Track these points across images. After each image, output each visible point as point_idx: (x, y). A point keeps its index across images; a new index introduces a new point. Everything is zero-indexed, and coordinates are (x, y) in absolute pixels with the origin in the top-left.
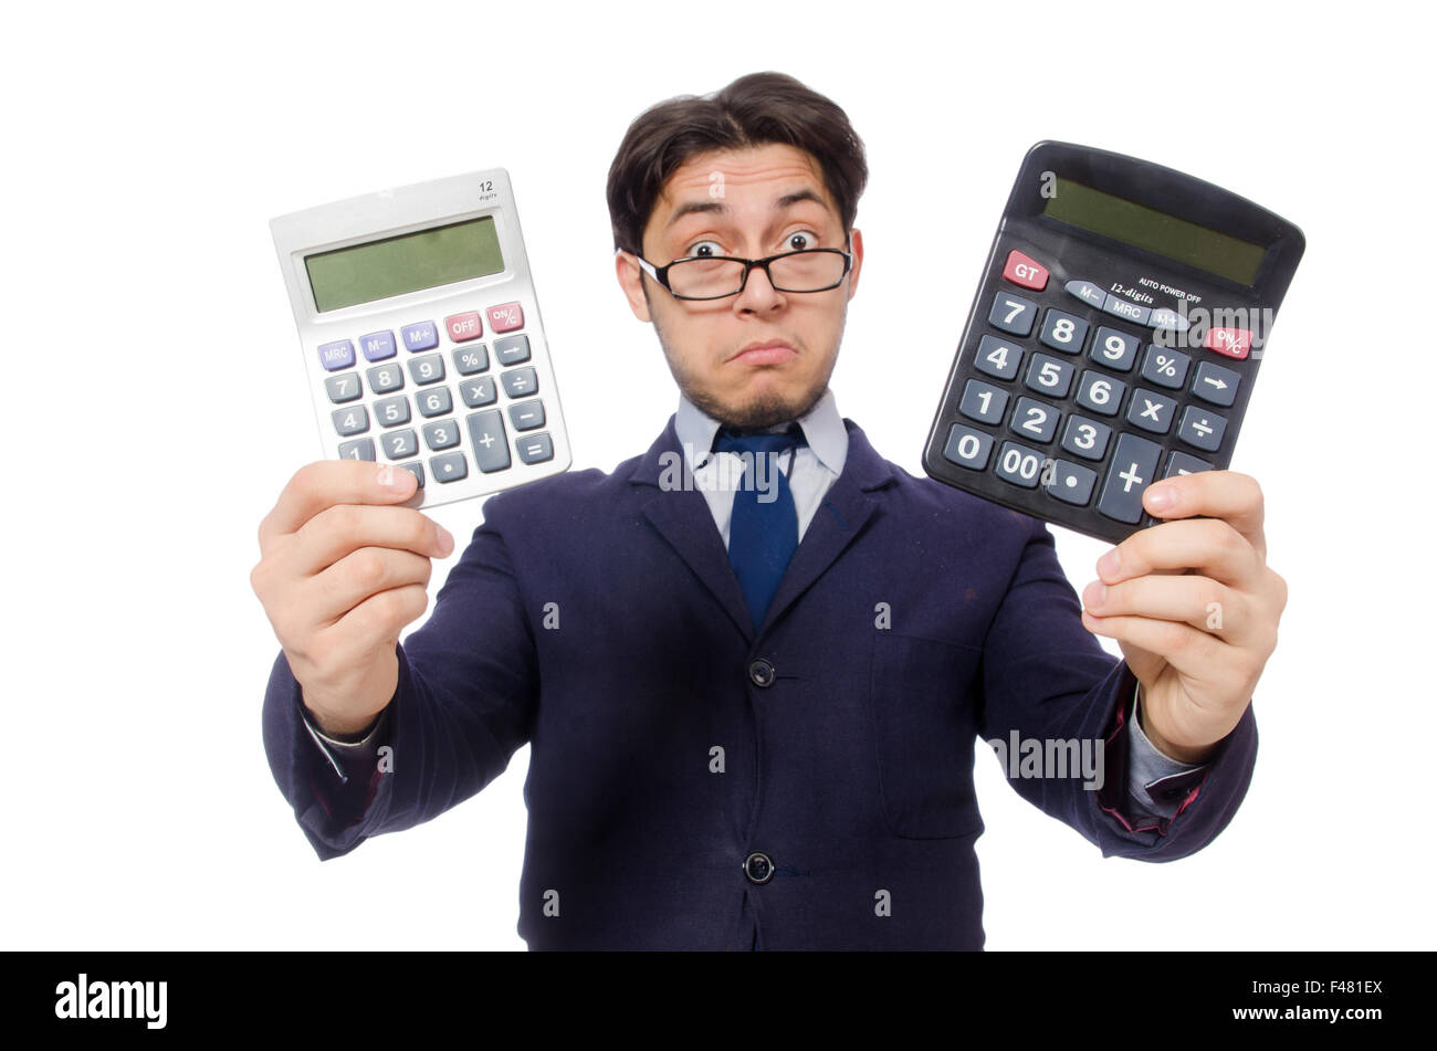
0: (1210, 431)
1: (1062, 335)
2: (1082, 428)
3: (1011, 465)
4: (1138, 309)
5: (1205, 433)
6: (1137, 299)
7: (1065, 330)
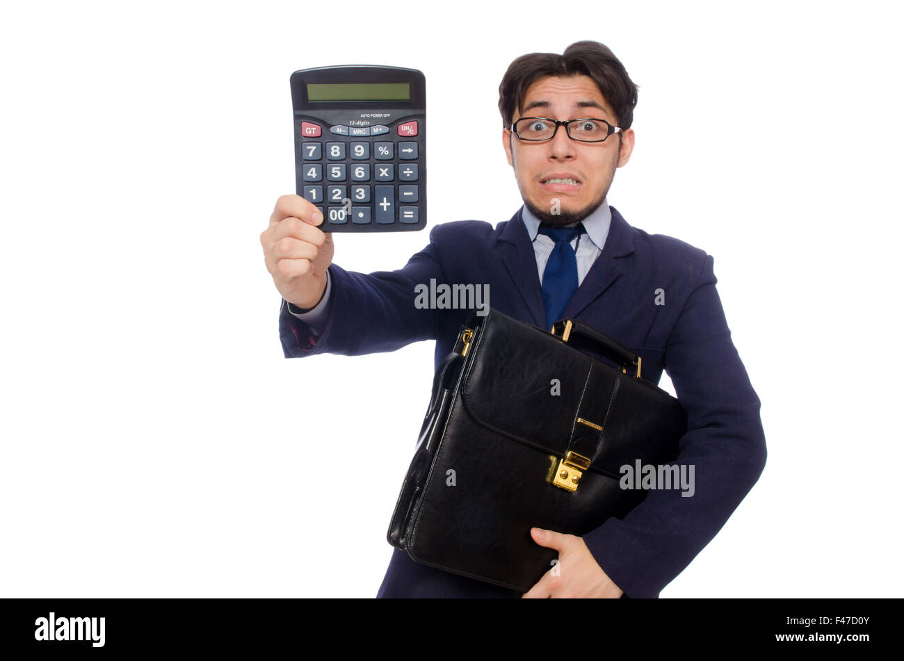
0: (412, 172)
1: (335, 153)
2: (357, 191)
3: (334, 217)
4: (364, 130)
5: (410, 174)
6: (362, 125)
7: (335, 151)
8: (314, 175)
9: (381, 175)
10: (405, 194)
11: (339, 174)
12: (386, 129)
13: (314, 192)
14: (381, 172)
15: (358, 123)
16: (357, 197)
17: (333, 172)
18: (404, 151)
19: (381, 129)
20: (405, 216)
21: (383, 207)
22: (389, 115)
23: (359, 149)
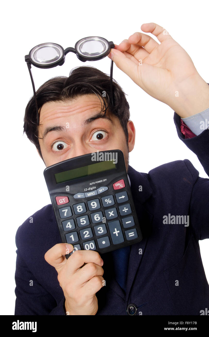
3: (88, 248)
4: (93, 192)
5: (127, 210)
6: (92, 189)
7: (80, 209)
8: (70, 227)
9: (110, 216)
10: (127, 223)
11: (85, 222)
12: (106, 188)
13: (72, 236)
14: (110, 214)
15: (89, 189)
16: (99, 232)
17: (81, 221)
18: (120, 198)
19: (103, 189)
20: (130, 236)
21: (115, 234)
22: (106, 180)
23: (94, 204)
